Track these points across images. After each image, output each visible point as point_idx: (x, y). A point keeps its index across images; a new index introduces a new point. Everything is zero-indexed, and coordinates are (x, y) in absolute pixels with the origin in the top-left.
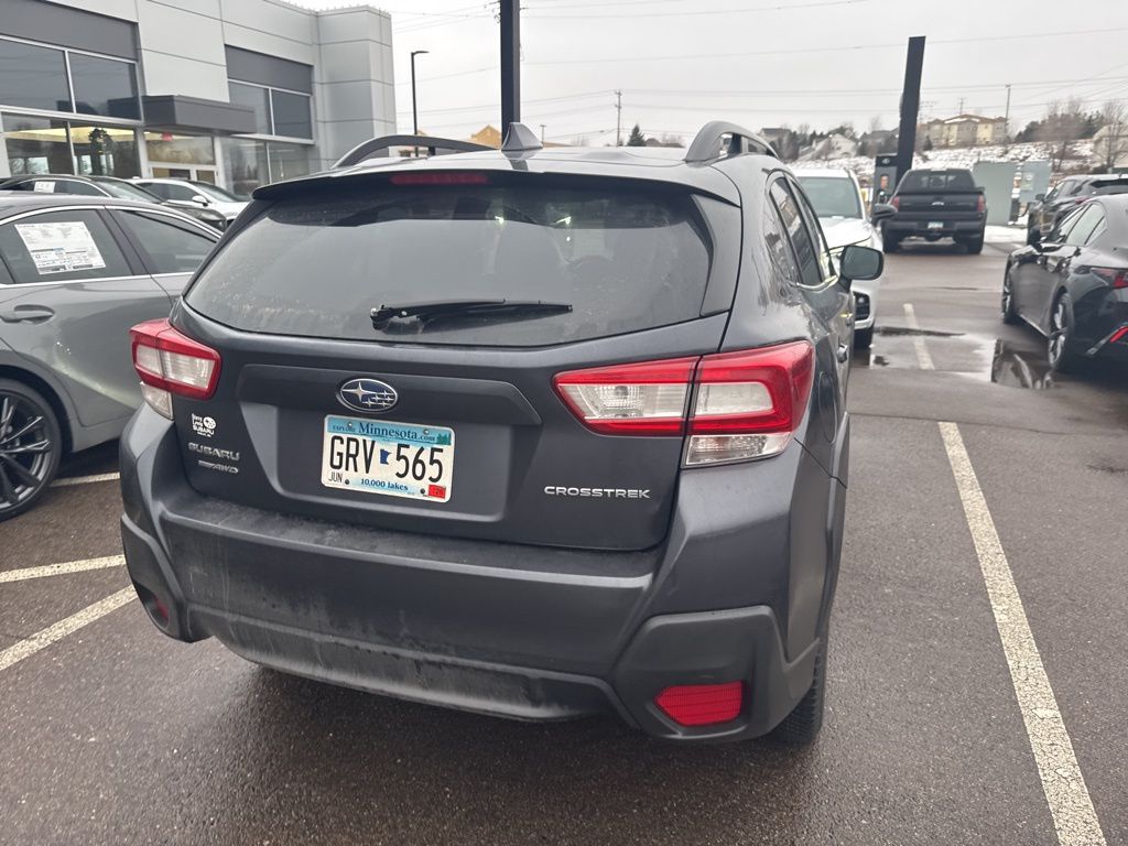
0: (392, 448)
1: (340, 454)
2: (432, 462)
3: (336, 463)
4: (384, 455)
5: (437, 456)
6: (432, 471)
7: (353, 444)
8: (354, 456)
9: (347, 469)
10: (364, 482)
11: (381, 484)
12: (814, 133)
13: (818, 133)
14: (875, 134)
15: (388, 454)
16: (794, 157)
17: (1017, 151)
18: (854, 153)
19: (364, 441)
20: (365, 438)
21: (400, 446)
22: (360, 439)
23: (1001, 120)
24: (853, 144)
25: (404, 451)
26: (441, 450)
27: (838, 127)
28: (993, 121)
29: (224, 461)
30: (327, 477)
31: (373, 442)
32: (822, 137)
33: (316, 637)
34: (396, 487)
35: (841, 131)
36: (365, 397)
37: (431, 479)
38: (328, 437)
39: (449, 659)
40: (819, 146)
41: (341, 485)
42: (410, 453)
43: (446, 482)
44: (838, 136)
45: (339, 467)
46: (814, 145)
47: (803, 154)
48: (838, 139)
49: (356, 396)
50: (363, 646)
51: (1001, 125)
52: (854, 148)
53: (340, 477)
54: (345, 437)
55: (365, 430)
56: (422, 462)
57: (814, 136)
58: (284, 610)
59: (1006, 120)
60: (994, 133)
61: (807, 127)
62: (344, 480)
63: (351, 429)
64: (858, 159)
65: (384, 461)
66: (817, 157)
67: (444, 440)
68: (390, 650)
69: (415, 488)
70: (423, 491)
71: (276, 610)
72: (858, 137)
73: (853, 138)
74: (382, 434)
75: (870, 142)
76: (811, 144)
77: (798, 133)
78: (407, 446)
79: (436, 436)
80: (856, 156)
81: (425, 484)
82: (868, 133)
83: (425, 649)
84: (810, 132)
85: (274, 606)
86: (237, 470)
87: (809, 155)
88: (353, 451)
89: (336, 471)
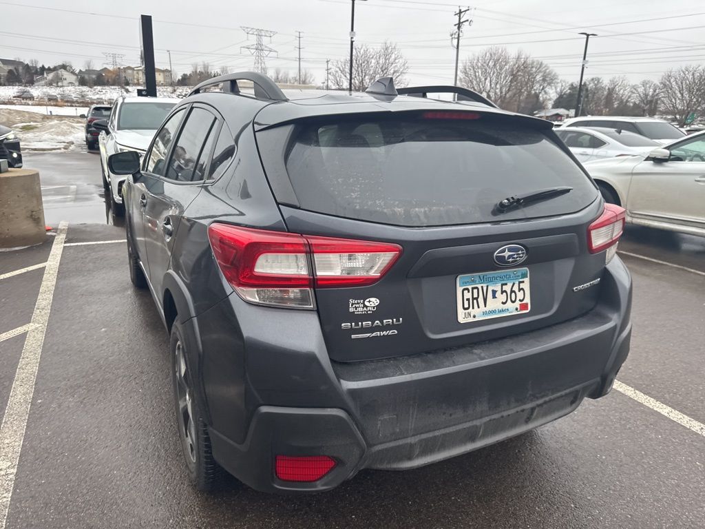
0: (498, 288)
1: (468, 300)
2: (520, 290)
3: (466, 306)
4: (494, 292)
5: (522, 286)
6: (520, 295)
7: (475, 291)
8: (477, 299)
9: (473, 308)
10: (485, 313)
11: (493, 312)
12: (43, 66)
13: (47, 67)
14: (89, 72)
15: (496, 291)
16: (31, 83)
17: (181, 91)
18: (77, 84)
19: (482, 287)
20: (482, 285)
21: (502, 285)
22: (479, 286)
23: (166, 71)
24: (75, 77)
25: (505, 288)
26: (523, 282)
27: (61, 64)
28: (163, 71)
29: (388, 327)
30: (462, 318)
31: (487, 286)
32: (49, 70)
33: (477, 423)
34: (502, 311)
35: (64, 67)
36: (510, 257)
37: (520, 300)
38: (459, 290)
39: (547, 399)
40: (50, 76)
41: (471, 320)
42: (507, 288)
43: (527, 300)
44: (62, 70)
45: (468, 308)
46: (45, 75)
47: (38, 81)
48: (62, 72)
49: (504, 257)
50: (505, 414)
51: (168, 74)
52: (76, 81)
53: (469, 314)
54: (470, 287)
55: (482, 280)
56: (514, 292)
57: (43, 68)
58: (459, 414)
59: (170, 71)
60: (165, 79)
61: (36, 62)
62: (472, 315)
63: (474, 282)
64: (81, 87)
65: (494, 297)
66: (50, 84)
67: (524, 276)
68: (519, 409)
69: (512, 308)
70: (517, 309)
71: (453, 416)
72: (77, 72)
73: (73, 73)
74: (492, 280)
75: (86, 77)
76: (43, 74)
77: (30, 65)
78: (506, 284)
79: (520, 274)
80: (79, 86)
81: (517, 304)
82: (84, 70)
83: (538, 398)
84: (39, 66)
85: (451, 415)
86: (396, 332)
87: (43, 82)
88: (475, 296)
89: (467, 311)
